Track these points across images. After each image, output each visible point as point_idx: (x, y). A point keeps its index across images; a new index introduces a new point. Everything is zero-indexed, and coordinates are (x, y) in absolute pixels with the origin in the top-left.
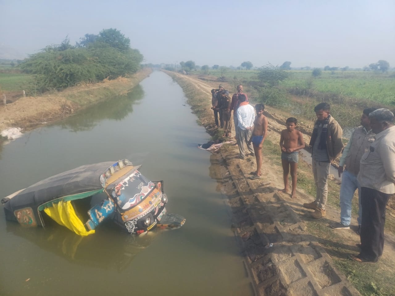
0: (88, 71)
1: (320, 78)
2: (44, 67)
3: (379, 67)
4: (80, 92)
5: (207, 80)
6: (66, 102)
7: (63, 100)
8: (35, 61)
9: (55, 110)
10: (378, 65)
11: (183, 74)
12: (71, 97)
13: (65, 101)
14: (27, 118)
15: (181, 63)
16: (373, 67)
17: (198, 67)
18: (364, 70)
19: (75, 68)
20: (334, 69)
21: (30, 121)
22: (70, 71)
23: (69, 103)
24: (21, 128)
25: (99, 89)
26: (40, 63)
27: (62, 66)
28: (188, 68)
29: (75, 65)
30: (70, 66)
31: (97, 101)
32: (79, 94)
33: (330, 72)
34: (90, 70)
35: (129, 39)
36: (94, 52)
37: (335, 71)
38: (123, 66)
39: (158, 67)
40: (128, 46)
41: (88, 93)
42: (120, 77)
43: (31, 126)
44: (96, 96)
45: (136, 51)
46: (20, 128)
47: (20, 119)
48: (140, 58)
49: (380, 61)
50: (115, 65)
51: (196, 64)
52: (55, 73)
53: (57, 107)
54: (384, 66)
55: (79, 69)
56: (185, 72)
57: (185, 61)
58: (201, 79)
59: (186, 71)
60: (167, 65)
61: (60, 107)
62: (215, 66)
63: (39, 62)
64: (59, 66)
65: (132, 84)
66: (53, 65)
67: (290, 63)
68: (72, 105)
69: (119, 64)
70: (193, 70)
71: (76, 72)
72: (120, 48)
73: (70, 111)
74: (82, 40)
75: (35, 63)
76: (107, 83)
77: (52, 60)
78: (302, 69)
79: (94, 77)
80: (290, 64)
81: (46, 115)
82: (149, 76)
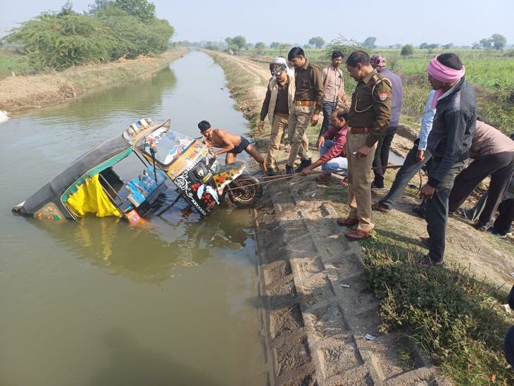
0: (97, 45)
1: (411, 58)
2: (38, 39)
3: (492, 44)
4: (86, 73)
5: (261, 62)
6: (66, 83)
7: (63, 80)
8: (26, 32)
9: (51, 92)
10: (492, 41)
11: (230, 54)
12: (74, 77)
13: (64, 82)
14: (14, 100)
15: (227, 40)
16: (485, 43)
17: (250, 45)
18: (473, 48)
19: (80, 40)
20: (433, 46)
21: (20, 105)
22: (73, 45)
23: (70, 84)
24: (8, 111)
25: (112, 69)
26: (32, 35)
27: (62, 38)
28: (236, 47)
29: (79, 37)
30: (72, 38)
31: (108, 84)
32: (85, 75)
33: (427, 50)
34: (98, 43)
35: (154, 4)
36: (105, 21)
37: (434, 50)
38: (146, 41)
39: (197, 46)
40: (152, 14)
41: (97, 74)
42: (141, 56)
43: (21, 110)
44: (107, 78)
45: (164, 22)
46: (5, 112)
47: (5, 101)
48: (170, 32)
49: (494, 36)
50: (135, 40)
51: (247, 42)
52: (54, 47)
53: (55, 89)
54: (499, 42)
55: (84, 42)
56: (232, 52)
57: (232, 37)
58: (253, 60)
59: (234, 50)
60: (209, 43)
61: (58, 89)
62: (273, 43)
63: (31, 33)
64: (57, 37)
65: (157, 65)
66: (50, 37)
67: (374, 39)
68: (75, 88)
69: (140, 39)
70: (243, 49)
71: (81, 45)
72: (141, 17)
73: (73, 94)
74: (91, 8)
75: (25, 35)
76: (123, 63)
77: (48, 29)
78: (390, 47)
79: (106, 54)
80: (374, 41)
81: (40, 98)
82: (182, 57)
